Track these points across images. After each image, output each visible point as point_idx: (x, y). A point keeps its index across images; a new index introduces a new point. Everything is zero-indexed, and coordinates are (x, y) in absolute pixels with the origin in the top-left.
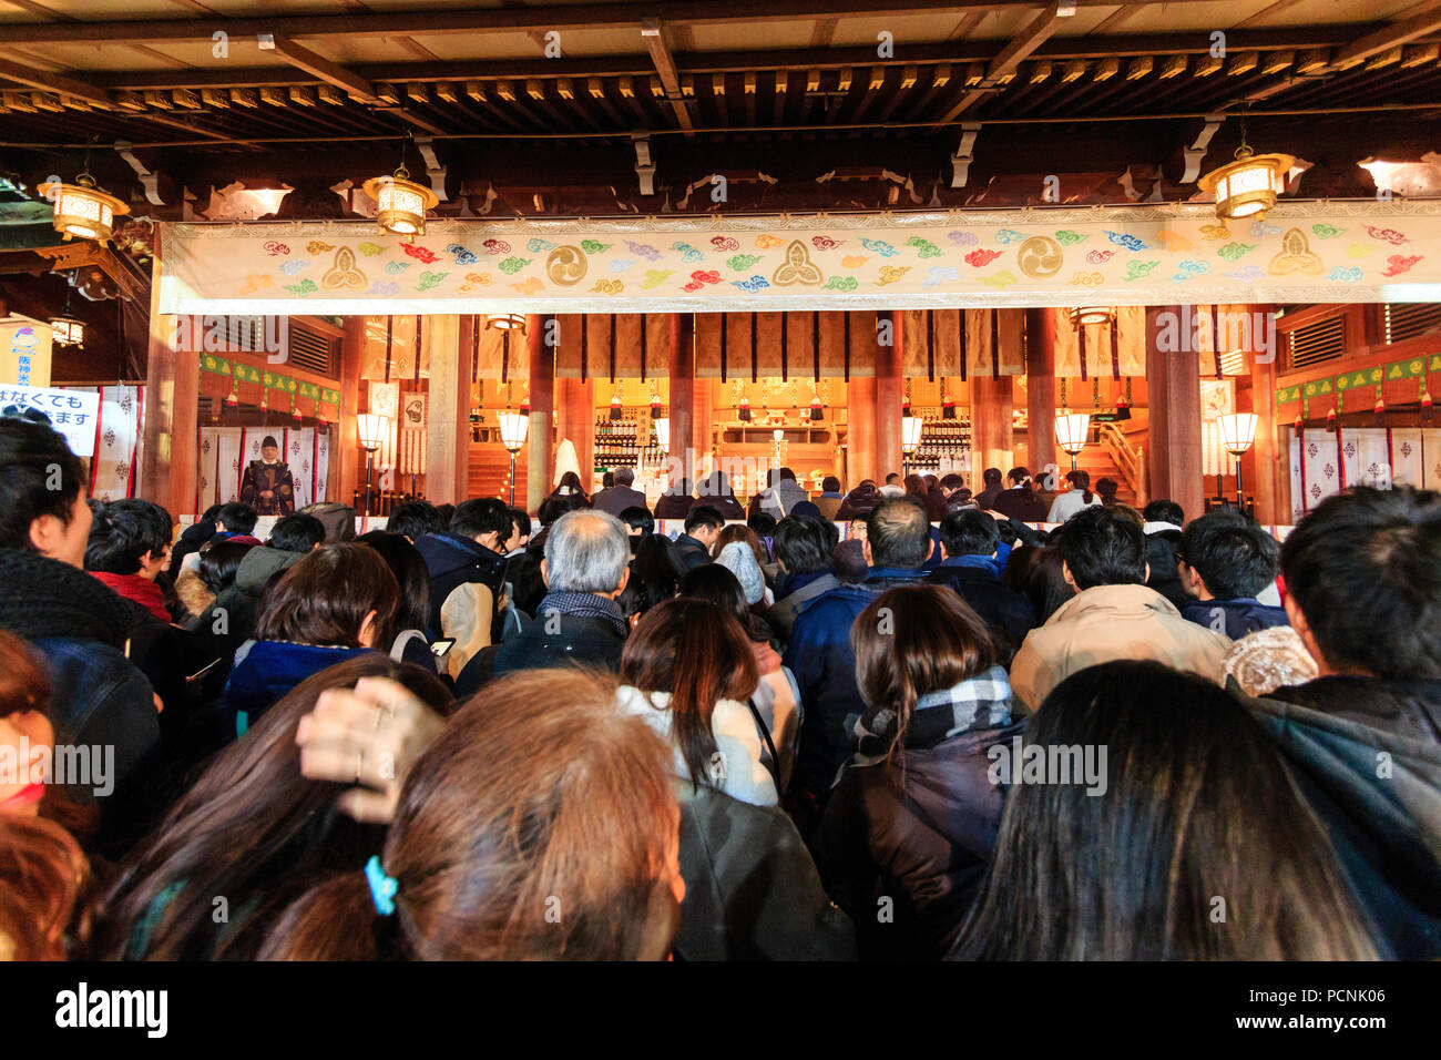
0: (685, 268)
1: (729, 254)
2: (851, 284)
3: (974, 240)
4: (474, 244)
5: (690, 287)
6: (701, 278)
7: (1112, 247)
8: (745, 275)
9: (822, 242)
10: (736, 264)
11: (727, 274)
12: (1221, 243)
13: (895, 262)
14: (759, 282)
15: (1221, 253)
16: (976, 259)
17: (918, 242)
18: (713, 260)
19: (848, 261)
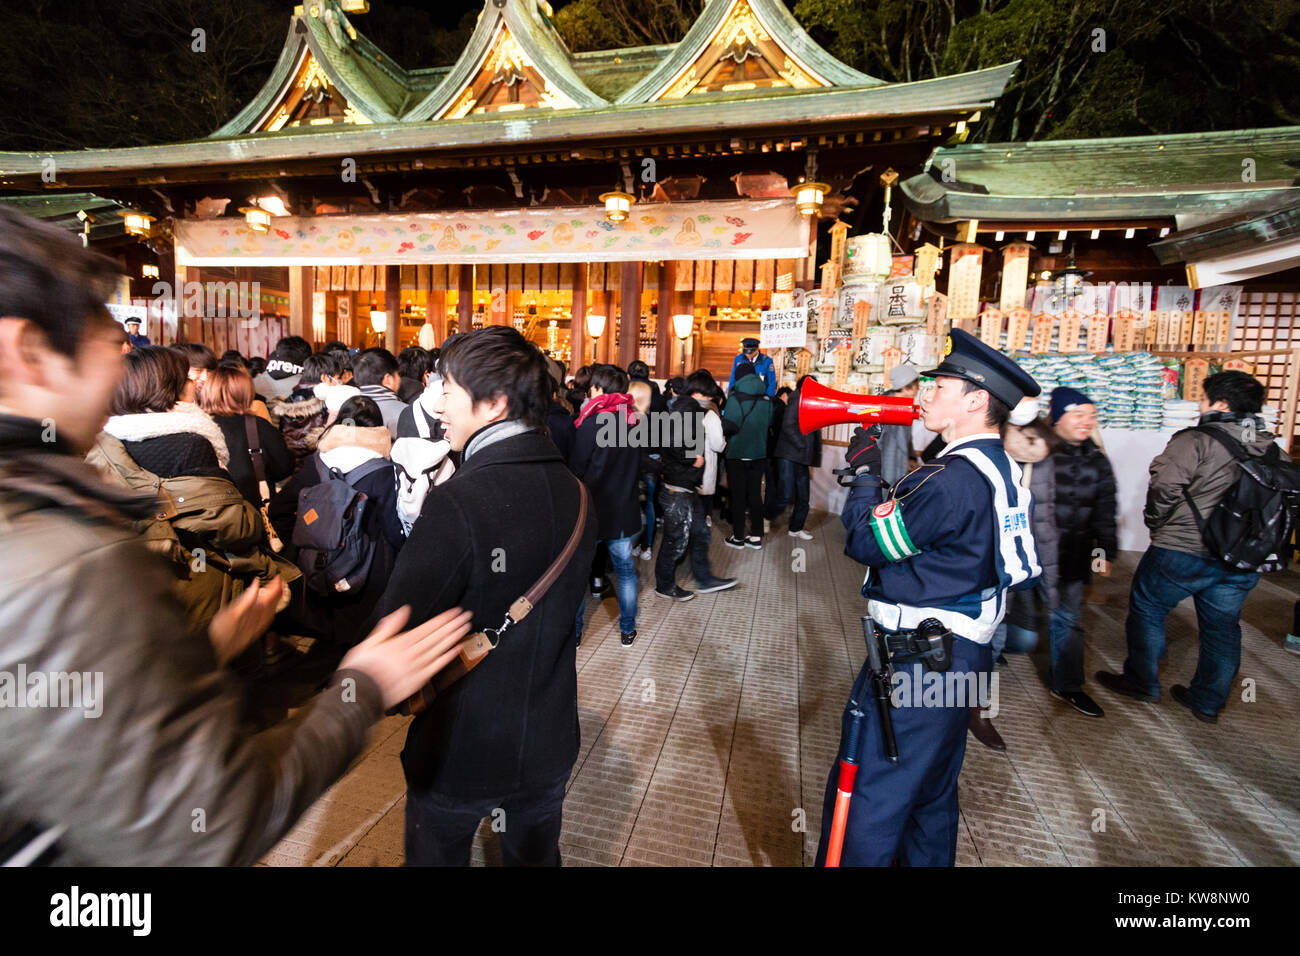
0: (397, 241)
1: (419, 233)
2: (473, 250)
3: (531, 225)
4: (306, 229)
5: (400, 251)
6: (406, 246)
7: (598, 229)
8: (426, 244)
9: (461, 227)
10: (421, 239)
11: (416, 243)
12: (652, 226)
13: (495, 237)
14: (431, 248)
15: (651, 232)
16: (533, 236)
17: (506, 227)
18: (411, 237)
19: (474, 236)
